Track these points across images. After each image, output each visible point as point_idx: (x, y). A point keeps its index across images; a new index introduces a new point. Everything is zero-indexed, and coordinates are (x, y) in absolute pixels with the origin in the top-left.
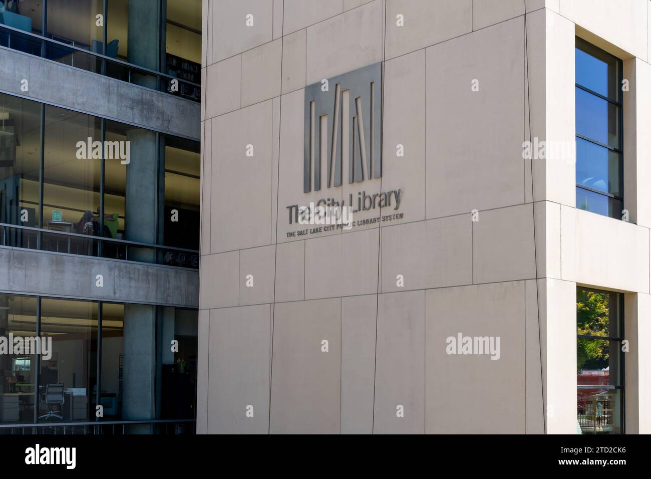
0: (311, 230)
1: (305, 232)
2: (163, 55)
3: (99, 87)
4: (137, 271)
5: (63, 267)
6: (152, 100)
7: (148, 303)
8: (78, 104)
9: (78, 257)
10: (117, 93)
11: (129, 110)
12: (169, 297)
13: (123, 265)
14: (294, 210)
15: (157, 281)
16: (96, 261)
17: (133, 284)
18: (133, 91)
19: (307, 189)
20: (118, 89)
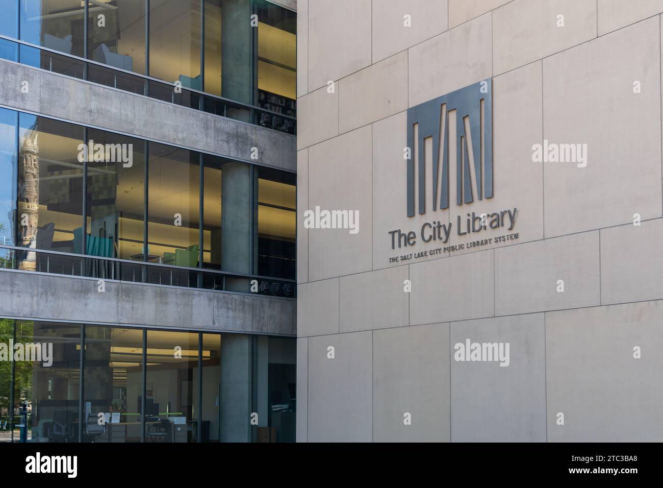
0: (415, 254)
1: (409, 257)
2: (256, 92)
3: (198, 123)
4: (234, 301)
5: (166, 299)
6: (247, 133)
7: (244, 333)
8: (179, 140)
9: (180, 289)
10: (214, 127)
11: (225, 144)
12: (264, 327)
13: (221, 295)
14: (396, 235)
15: (253, 310)
16: (197, 292)
17: (231, 314)
18: (229, 125)
19: (411, 214)
20: (215, 124)
